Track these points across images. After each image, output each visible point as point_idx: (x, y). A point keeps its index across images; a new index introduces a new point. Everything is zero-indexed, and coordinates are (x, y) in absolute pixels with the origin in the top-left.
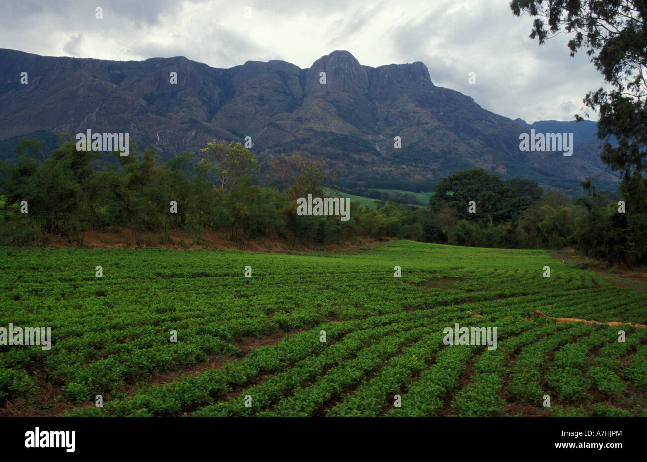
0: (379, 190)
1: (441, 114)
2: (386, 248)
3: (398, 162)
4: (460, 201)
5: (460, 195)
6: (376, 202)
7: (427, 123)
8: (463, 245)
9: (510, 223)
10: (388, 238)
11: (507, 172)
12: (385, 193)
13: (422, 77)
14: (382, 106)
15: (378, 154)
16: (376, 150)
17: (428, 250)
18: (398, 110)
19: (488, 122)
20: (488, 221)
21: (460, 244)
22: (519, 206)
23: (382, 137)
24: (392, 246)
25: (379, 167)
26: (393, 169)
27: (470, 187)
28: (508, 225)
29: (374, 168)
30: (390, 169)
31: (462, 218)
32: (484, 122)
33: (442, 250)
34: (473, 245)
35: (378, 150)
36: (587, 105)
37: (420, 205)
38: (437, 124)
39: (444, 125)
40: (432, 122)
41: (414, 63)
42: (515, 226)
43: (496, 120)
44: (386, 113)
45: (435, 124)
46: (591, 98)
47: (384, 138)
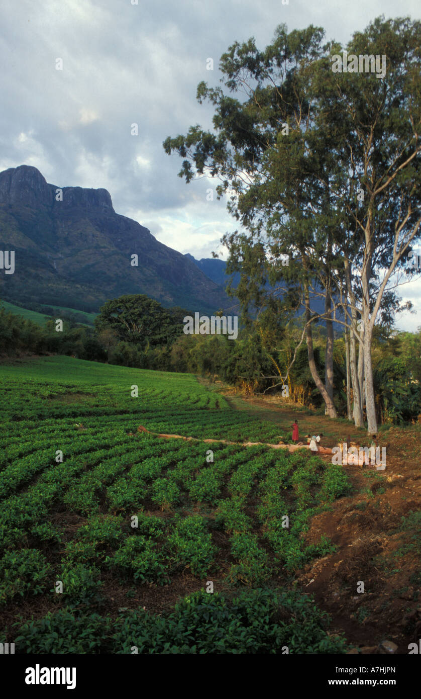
0: (52, 307)
1: (119, 240)
2: (43, 363)
3: (73, 281)
4: (123, 323)
5: (124, 317)
6: (46, 318)
7: (105, 247)
8: (121, 365)
9: (166, 347)
10: (49, 353)
11: (174, 301)
12: (58, 310)
13: (104, 204)
14: (63, 226)
15: (54, 271)
16: (52, 267)
17: (84, 367)
18: (79, 231)
19: (161, 254)
20: (146, 344)
21: (118, 364)
22: (175, 332)
23: (60, 255)
24: (50, 361)
25: (54, 284)
26: (67, 287)
27: (132, 311)
28: (165, 349)
29: (50, 285)
30: (65, 287)
31: (122, 339)
32: (157, 252)
33: (97, 368)
34: (130, 366)
35: (55, 268)
36: (223, 244)
37: (90, 325)
38: (114, 249)
39: (120, 251)
40: (109, 247)
41: (98, 189)
42: (170, 351)
43: (168, 252)
44: (66, 233)
45: (112, 249)
46: (227, 238)
47: (63, 257)
